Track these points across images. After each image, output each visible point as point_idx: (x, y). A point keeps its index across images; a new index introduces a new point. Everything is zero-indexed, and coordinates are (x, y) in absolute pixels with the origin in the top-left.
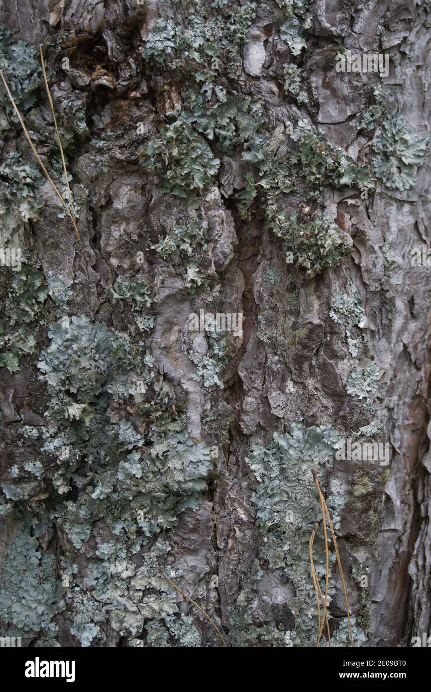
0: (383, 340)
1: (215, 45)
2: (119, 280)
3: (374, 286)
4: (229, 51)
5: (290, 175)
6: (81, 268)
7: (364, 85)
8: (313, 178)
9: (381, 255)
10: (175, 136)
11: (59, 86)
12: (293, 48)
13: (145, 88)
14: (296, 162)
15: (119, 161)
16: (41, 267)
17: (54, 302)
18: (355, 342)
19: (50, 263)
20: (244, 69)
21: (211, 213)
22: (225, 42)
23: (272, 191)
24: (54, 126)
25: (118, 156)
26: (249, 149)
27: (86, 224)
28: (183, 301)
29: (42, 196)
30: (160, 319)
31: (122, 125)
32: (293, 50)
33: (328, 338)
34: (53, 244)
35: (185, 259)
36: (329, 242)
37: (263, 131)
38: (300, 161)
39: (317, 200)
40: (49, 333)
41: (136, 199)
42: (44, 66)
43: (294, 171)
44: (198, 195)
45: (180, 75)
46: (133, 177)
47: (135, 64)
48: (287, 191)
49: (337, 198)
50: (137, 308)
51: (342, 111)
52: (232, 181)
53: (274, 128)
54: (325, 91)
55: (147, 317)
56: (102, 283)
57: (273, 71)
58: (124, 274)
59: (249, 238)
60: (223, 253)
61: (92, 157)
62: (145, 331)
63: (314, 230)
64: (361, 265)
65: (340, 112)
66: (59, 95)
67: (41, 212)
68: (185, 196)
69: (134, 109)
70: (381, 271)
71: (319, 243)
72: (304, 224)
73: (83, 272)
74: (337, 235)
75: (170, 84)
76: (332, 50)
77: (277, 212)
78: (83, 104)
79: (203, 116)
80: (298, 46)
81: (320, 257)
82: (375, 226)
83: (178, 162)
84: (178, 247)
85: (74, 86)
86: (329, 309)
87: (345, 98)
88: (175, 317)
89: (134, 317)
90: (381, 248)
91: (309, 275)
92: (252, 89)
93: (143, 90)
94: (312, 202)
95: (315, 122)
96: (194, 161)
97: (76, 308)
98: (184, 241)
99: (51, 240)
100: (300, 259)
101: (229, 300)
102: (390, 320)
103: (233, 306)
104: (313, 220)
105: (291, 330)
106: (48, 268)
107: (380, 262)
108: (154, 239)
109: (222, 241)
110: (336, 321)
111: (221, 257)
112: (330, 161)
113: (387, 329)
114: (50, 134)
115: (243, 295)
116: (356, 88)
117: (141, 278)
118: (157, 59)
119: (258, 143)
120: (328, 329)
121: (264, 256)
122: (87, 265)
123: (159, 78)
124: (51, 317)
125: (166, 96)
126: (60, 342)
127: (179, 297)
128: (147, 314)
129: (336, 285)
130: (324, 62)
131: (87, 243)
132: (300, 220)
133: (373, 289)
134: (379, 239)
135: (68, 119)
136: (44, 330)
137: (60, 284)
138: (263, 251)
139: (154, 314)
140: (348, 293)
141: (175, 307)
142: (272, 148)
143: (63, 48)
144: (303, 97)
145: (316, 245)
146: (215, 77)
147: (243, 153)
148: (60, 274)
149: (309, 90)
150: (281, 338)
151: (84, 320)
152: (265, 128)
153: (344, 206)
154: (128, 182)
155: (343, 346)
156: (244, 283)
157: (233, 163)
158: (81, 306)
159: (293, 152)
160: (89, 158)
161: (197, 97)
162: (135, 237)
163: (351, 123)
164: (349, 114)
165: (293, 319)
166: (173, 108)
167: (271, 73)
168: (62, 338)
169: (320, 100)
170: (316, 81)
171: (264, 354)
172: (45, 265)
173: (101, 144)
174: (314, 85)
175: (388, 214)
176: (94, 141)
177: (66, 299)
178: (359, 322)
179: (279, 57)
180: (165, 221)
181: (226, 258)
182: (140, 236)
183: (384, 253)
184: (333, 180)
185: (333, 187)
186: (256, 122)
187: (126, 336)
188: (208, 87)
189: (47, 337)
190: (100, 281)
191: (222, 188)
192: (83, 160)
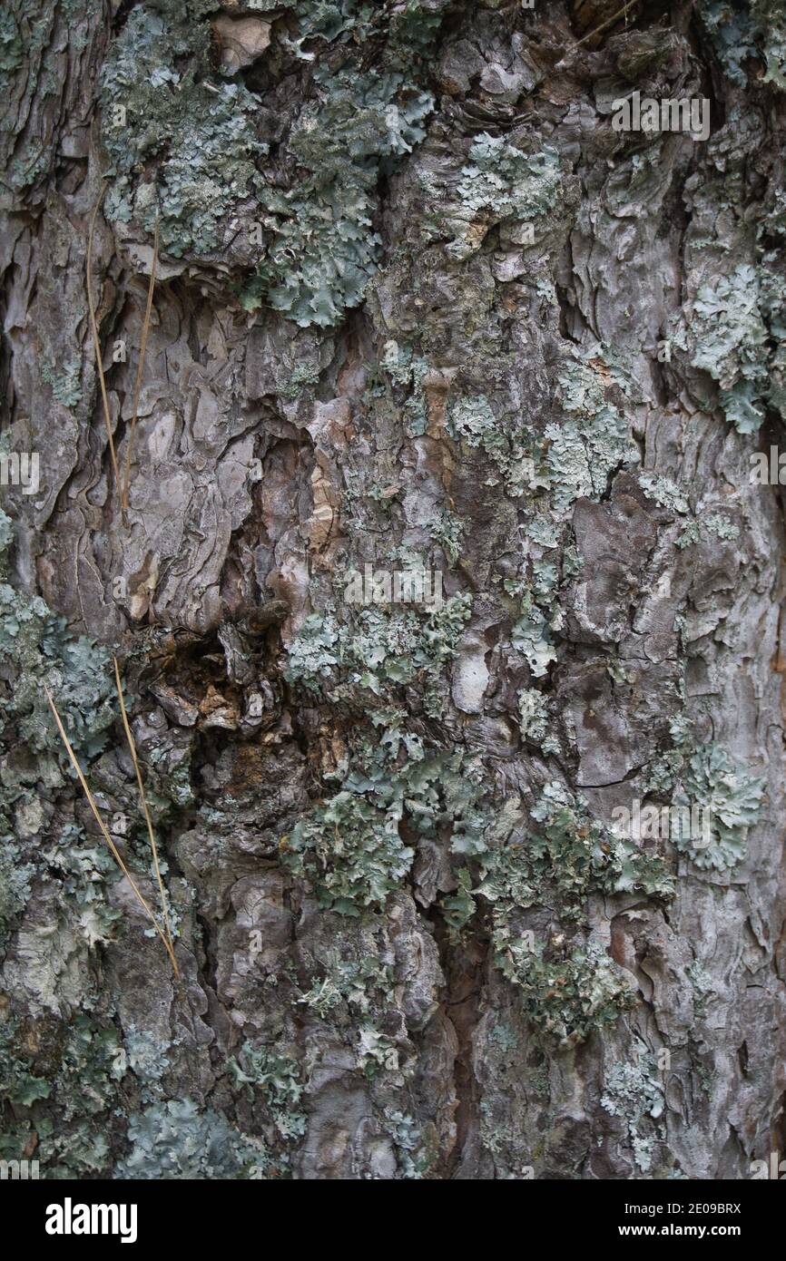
0: (695, 1128)
1: (403, 664)
2: (247, 1047)
3: (678, 1037)
4: (427, 674)
5: (532, 877)
6: (183, 1019)
7: (654, 717)
8: (569, 882)
9: (688, 983)
10: (338, 821)
11: (146, 718)
12: (534, 662)
13: (289, 727)
14: (541, 856)
15: (245, 854)
16: (117, 1014)
17: (139, 1078)
18: (645, 1143)
19: (132, 1010)
20: (452, 701)
21: (400, 938)
22: (420, 657)
23: (502, 904)
24: (137, 786)
25: (245, 845)
26: (462, 831)
27: (191, 946)
28: (353, 1089)
29: (117, 899)
30: (316, 1121)
31: (251, 789)
32: (533, 667)
33: (600, 1143)
34: (136, 978)
35: (356, 1016)
36: (598, 991)
37: (486, 805)
38: (547, 855)
39: (576, 920)
40: (130, 1131)
41: (274, 913)
42: (121, 690)
43: (537, 871)
44: (378, 911)
45: (346, 711)
46: (269, 875)
47: (272, 689)
48: (526, 905)
49: (610, 911)
50: (277, 1101)
51: (617, 764)
52: (433, 881)
53: (503, 801)
54: (589, 731)
55: (295, 1116)
56: (218, 1044)
57: (501, 704)
58: (255, 1037)
59: (464, 966)
60: (421, 1003)
61: (201, 837)
62: (291, 1139)
63: (572, 974)
64: (655, 1003)
65: (613, 765)
66: (146, 736)
67: (117, 928)
68: (355, 913)
69: (271, 760)
70: (688, 1011)
71: (581, 995)
72: (555, 964)
73: (187, 1025)
74: (611, 979)
75: (330, 724)
76: (598, 666)
77: (510, 940)
78: (185, 759)
79: (384, 780)
80: (542, 657)
81: (581, 1018)
82: (676, 933)
83: (343, 862)
84: (345, 996)
85: (172, 722)
86: (600, 1092)
87: (621, 742)
88: (341, 1116)
89: (271, 1113)
90: (687, 971)
91: (565, 1045)
92: (467, 735)
93: (285, 730)
94: (568, 924)
95: (572, 786)
96: (371, 856)
97: (175, 1086)
98: (355, 988)
99: (132, 973)
100: (550, 1022)
101: (431, 1073)
102: (706, 1092)
103: (439, 1083)
104: (569, 956)
105: (536, 1129)
106: (128, 1018)
107: (688, 995)
108: (305, 983)
109: (419, 983)
110: (612, 1113)
111: (418, 1010)
112: (598, 853)
113: (701, 1108)
114: (131, 799)
115: (456, 1062)
116: (639, 725)
117: (284, 1050)
118: (308, 685)
119: (477, 825)
120: (599, 1128)
121: (489, 1002)
122: (194, 1014)
123: (311, 712)
124: (133, 1103)
125: (324, 746)
126: (148, 1145)
127: (346, 1084)
128: (294, 1112)
129: (611, 1050)
130: (585, 686)
131: (193, 977)
132: (548, 956)
133: (675, 1042)
134: (684, 955)
135: (161, 782)
136: (123, 1126)
137: (147, 1046)
138: (488, 994)
139: (305, 1112)
140: (632, 1061)
141: (340, 1099)
142: (500, 834)
143: (151, 659)
144: (552, 744)
145: (576, 997)
146: (405, 719)
147: (453, 838)
148: (149, 1029)
149: (562, 732)
150: (519, 1143)
151: (189, 1108)
152: (489, 802)
153: (623, 921)
154: (261, 884)
155: (626, 1154)
156: (456, 1044)
157: (436, 849)
158: (183, 1082)
159: (536, 838)
160: (195, 838)
161: (374, 750)
162: (273, 979)
163: (632, 784)
164: (629, 767)
165: (540, 1109)
166: (335, 766)
167: (498, 707)
168: (151, 1139)
169: (580, 749)
170: (572, 716)
171: (492, 1167)
172: (124, 1013)
173: (216, 817)
174: (569, 723)
175: (700, 911)
176: (204, 810)
177: (158, 1074)
178: (652, 1107)
179: (512, 679)
180: (322, 953)
181: (425, 1011)
182: (281, 978)
183: (693, 979)
184: (603, 883)
185: (602, 895)
186: (473, 791)
187: (258, 1143)
188: (392, 736)
189: (126, 1139)
190: (215, 1040)
191: (417, 892)
192: (186, 842)
